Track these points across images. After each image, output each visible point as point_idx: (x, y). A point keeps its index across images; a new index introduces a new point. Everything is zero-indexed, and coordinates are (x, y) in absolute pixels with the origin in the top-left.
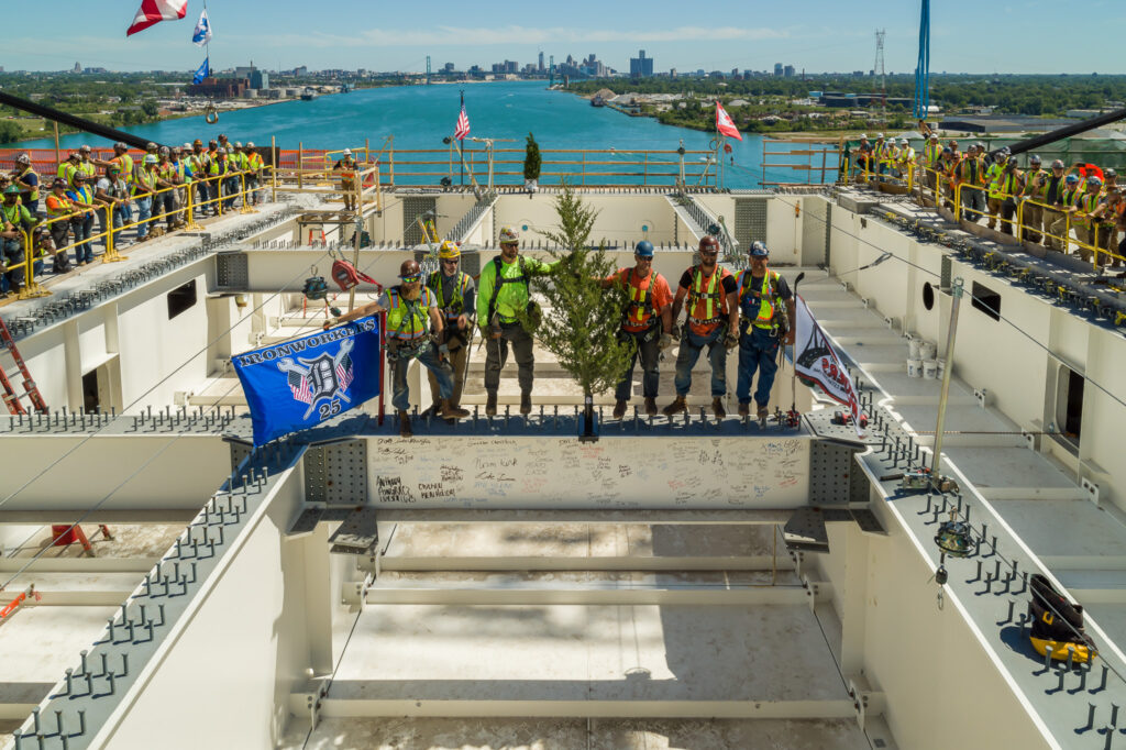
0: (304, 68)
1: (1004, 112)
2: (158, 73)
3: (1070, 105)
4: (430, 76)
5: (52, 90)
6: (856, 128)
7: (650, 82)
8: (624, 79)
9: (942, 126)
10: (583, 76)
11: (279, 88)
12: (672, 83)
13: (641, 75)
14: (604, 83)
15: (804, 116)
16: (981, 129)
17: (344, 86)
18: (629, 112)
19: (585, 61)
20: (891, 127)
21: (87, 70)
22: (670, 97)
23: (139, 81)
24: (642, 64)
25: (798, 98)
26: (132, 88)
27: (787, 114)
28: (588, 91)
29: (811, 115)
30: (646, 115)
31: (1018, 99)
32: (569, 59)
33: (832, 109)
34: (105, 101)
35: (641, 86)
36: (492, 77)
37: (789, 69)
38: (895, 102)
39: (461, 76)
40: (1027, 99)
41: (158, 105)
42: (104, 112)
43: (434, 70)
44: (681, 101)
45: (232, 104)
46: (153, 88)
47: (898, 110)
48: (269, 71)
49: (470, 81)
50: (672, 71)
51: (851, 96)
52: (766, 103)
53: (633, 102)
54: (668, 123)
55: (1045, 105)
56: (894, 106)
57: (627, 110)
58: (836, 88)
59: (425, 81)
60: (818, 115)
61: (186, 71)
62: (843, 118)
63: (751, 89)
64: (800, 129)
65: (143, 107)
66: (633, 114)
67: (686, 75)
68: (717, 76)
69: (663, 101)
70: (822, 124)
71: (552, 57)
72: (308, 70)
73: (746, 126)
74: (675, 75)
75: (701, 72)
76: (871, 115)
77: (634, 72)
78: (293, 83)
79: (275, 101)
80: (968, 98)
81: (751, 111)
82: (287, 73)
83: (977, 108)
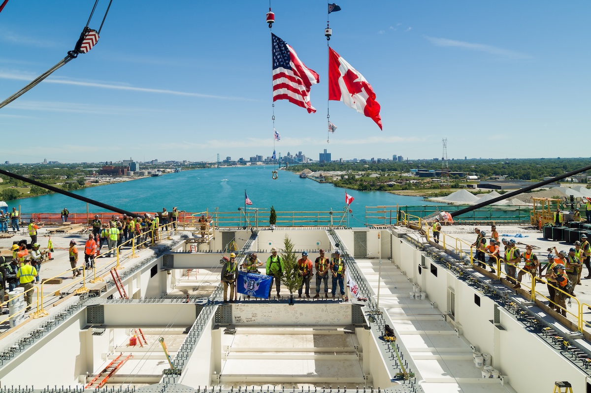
0: (156, 160)
1: (511, 179)
2: (84, 163)
3: (546, 175)
4: (219, 163)
5: (33, 173)
6: (434, 188)
7: (329, 165)
8: (316, 164)
9: (479, 186)
10: (296, 162)
11: (144, 171)
12: (341, 165)
13: (325, 162)
14: (306, 166)
15: (408, 182)
16: (499, 188)
17: (176, 169)
18: (319, 181)
19: (296, 155)
20: (453, 187)
21: (50, 162)
22: (340, 173)
23: (75, 167)
24: (325, 156)
25: (405, 172)
26: (72, 172)
27: (399, 181)
28: (298, 170)
29: (411, 182)
30: (327, 182)
31: (519, 171)
32: (289, 154)
33: (422, 178)
34: (59, 178)
35: (325, 167)
36: (250, 163)
37: (400, 158)
38: (454, 174)
39: (234, 163)
40: (523, 172)
41: (85, 180)
42: (58, 184)
43: (221, 160)
44: (346, 175)
45: (121, 179)
46: (82, 171)
47: (456, 178)
48: (139, 162)
49: (239, 166)
50: (340, 159)
51: (432, 171)
52: (389, 175)
53: (321, 176)
54: (339, 187)
55: (532, 175)
56: (454, 176)
57: (318, 180)
58: (424, 167)
59: (216, 166)
60: (415, 181)
61: (98, 162)
62: (428, 183)
63: (381, 168)
64: (406, 189)
65: (78, 181)
66: (321, 182)
67: (348, 162)
68: (364, 162)
69: (336, 175)
70: (417, 186)
71: (280, 153)
72: (158, 162)
73: (378, 187)
74: (342, 161)
75: (355, 160)
76: (443, 181)
77: (321, 160)
78: (151, 168)
79: (142, 177)
80: (492, 172)
81: (381, 179)
82: (148, 163)
83: (497, 177)
